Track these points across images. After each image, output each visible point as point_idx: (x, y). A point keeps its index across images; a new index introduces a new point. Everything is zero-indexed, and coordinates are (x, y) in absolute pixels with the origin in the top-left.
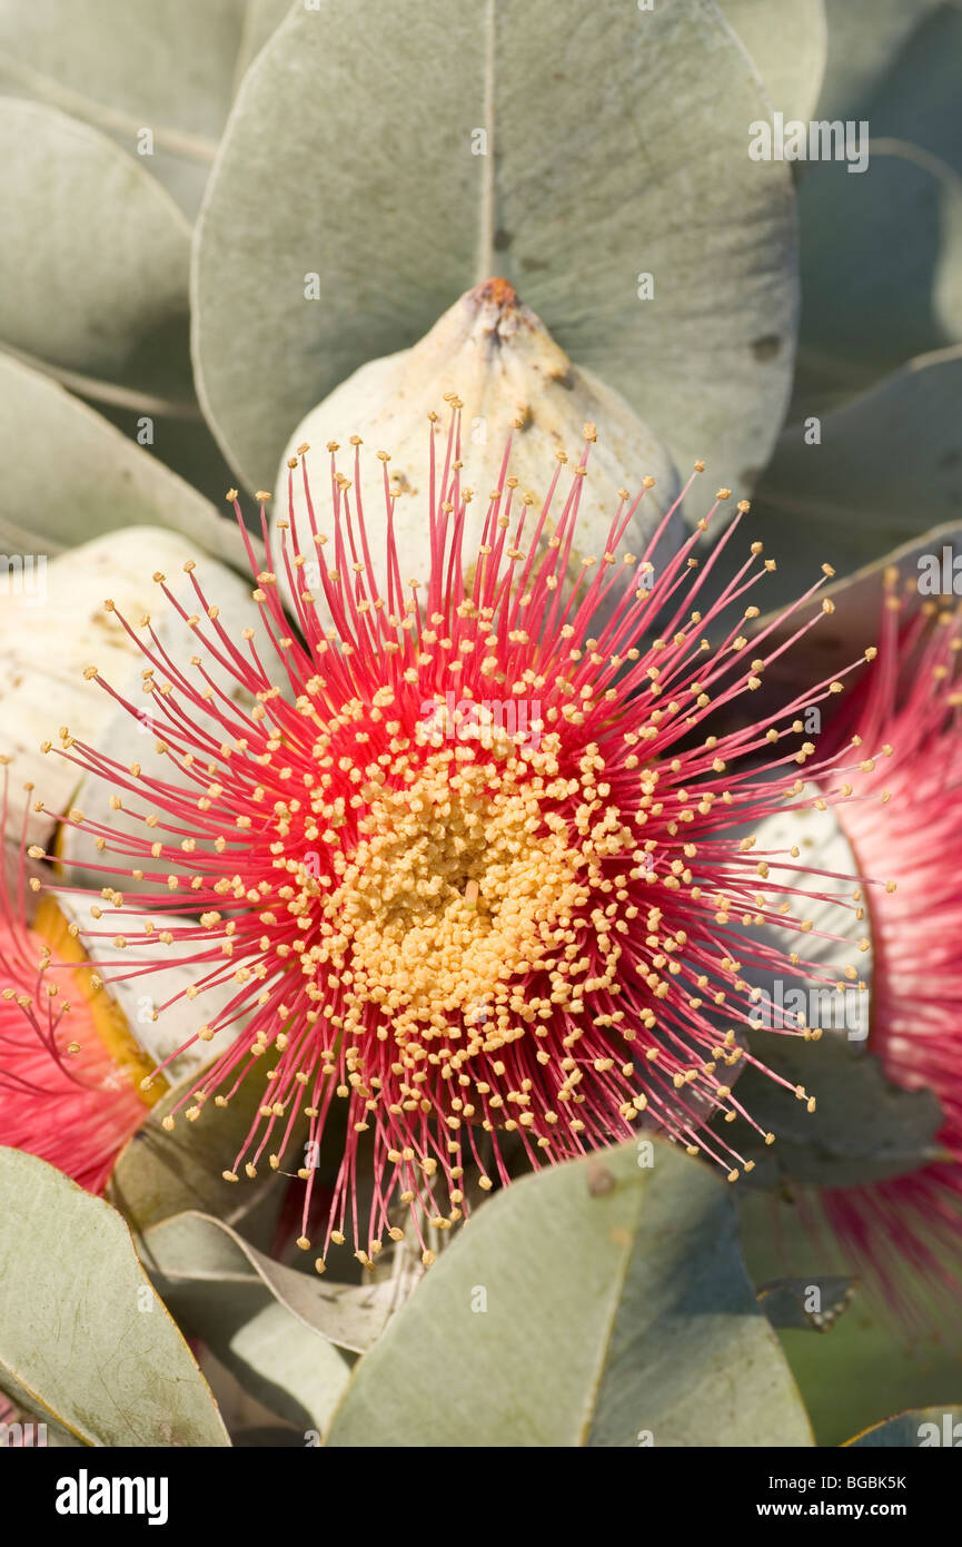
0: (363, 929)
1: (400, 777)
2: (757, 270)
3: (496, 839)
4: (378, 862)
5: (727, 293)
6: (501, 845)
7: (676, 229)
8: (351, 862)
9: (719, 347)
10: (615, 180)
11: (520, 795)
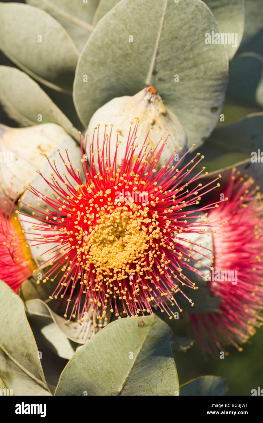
0: (93, 245)
1: (109, 211)
2: (216, 91)
3: (129, 229)
4: (100, 231)
5: (207, 96)
6: (130, 231)
7: (198, 78)
8: (94, 229)
9: (203, 108)
10: (185, 64)
11: (137, 220)
